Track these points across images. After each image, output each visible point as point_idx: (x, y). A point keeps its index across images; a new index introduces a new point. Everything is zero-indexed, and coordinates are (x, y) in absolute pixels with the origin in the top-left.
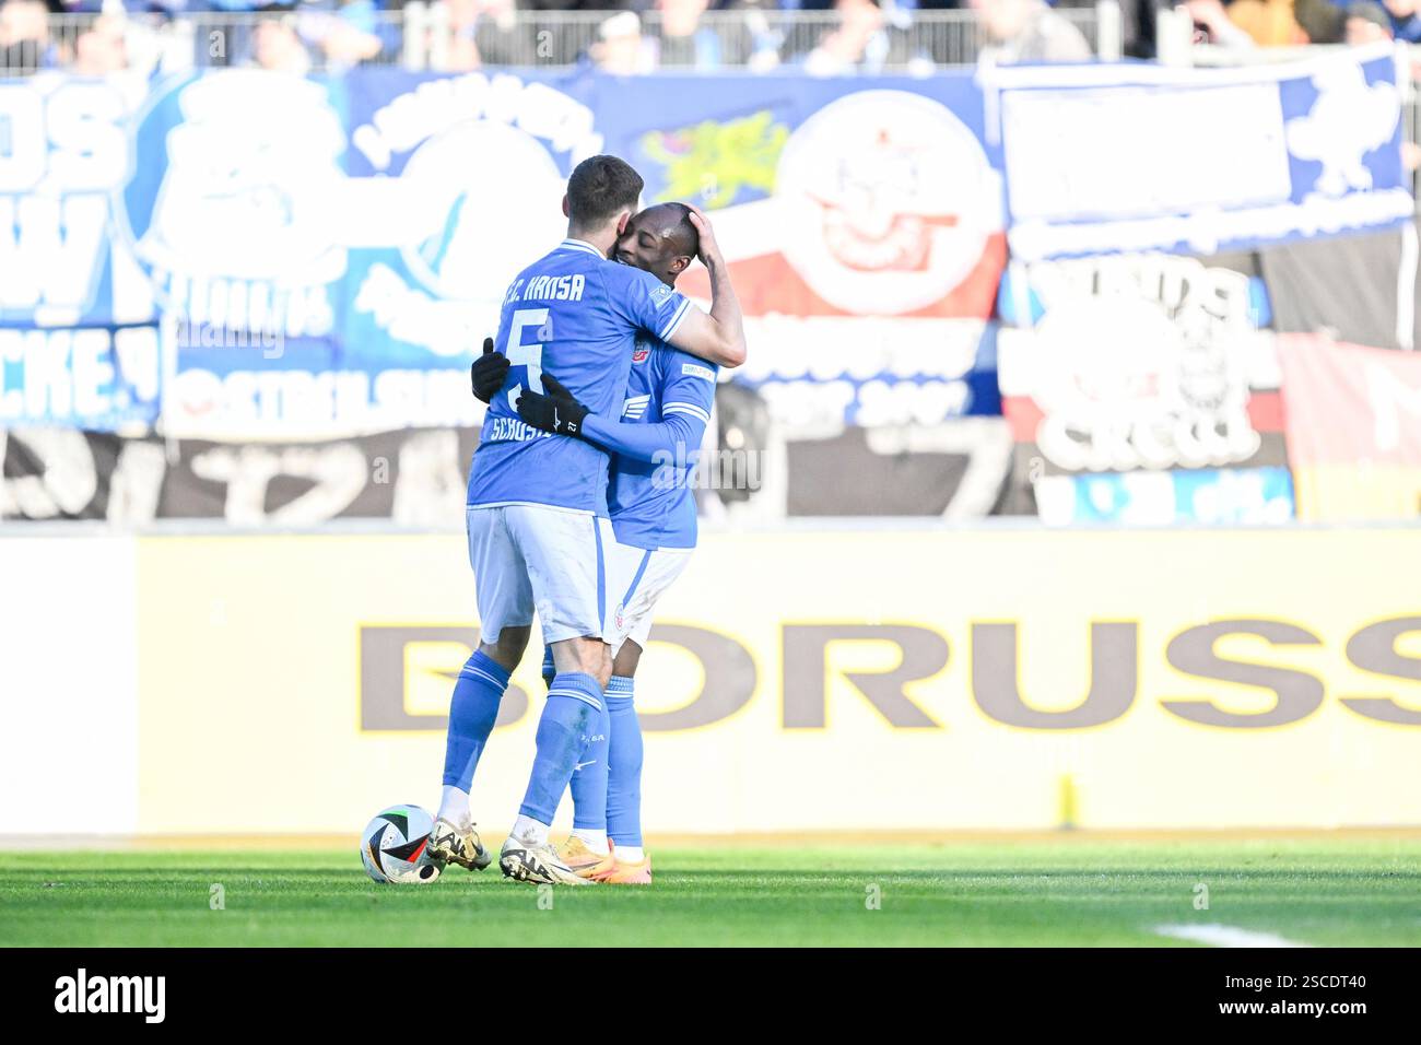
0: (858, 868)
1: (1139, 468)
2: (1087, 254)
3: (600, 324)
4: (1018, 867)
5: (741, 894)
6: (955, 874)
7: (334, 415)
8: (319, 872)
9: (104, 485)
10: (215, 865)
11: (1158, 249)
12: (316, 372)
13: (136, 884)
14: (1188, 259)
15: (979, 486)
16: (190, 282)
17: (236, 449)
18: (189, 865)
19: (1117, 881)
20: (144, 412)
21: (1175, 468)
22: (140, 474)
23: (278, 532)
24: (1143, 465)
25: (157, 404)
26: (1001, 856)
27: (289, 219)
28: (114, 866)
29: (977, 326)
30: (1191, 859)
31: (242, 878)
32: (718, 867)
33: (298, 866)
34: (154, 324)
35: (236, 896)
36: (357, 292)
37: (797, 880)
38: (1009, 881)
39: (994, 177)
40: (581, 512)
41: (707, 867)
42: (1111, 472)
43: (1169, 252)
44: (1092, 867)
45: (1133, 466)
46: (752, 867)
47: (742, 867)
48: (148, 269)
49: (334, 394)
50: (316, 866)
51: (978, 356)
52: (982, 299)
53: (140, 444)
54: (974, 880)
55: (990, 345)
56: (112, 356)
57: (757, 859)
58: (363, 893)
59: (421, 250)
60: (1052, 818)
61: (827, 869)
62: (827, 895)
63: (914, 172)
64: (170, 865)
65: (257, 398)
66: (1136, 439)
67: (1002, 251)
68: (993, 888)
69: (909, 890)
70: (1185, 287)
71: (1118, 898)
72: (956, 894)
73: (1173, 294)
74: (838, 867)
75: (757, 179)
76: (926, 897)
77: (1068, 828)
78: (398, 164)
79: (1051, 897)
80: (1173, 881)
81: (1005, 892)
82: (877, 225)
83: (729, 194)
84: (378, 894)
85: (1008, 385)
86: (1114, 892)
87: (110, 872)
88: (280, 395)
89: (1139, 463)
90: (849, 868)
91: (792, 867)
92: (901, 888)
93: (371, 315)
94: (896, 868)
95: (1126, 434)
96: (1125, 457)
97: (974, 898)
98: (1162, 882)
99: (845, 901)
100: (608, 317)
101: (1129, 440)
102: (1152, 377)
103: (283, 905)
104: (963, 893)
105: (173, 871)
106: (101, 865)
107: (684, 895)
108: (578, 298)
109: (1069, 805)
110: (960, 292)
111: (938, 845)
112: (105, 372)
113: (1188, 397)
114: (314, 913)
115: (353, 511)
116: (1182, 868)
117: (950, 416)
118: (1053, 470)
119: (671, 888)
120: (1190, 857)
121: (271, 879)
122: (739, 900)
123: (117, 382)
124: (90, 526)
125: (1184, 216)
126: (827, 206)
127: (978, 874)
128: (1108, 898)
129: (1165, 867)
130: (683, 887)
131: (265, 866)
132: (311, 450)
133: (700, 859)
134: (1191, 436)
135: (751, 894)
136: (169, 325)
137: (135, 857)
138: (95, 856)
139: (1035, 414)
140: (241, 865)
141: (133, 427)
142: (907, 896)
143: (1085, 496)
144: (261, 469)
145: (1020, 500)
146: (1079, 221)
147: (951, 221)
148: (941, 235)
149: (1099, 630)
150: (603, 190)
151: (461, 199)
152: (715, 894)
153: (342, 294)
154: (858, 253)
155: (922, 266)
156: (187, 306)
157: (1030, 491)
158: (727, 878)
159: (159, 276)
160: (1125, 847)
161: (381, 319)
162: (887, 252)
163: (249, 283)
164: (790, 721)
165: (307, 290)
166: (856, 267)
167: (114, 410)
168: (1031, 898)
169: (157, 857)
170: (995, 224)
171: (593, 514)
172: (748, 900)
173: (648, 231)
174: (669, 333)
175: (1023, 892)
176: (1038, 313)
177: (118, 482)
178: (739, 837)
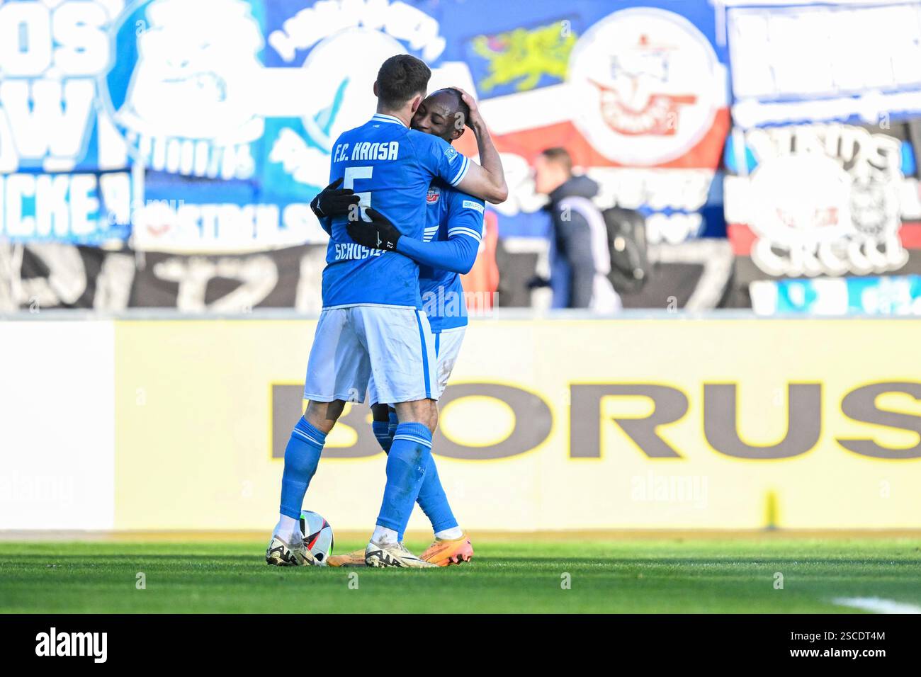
0: (622, 556)
1: (823, 275)
2: (787, 123)
3: (411, 175)
4: (737, 556)
5: (540, 575)
6: (692, 561)
7: (255, 236)
8: (242, 558)
9: (91, 284)
10: (168, 552)
11: (837, 120)
12: (242, 204)
13: (113, 566)
14: (859, 127)
15: (710, 288)
16: (153, 140)
17: (185, 259)
18: (150, 553)
19: (806, 566)
20: (120, 232)
21: (848, 276)
22: (117, 277)
23: (215, 318)
24: (827, 273)
25: (129, 227)
26: (725, 548)
27: (223, 97)
28: (97, 553)
29: (708, 175)
30: (858, 551)
31: (186, 562)
32: (524, 555)
33: (227, 553)
34: (128, 170)
35: (184, 575)
36: (271, 148)
37: (580, 564)
38: (729, 566)
39: (720, 70)
40: (407, 307)
41: (517, 555)
42: (803, 278)
43: (845, 123)
44: (788, 556)
45: (819, 273)
46: (548, 555)
47: (542, 555)
48: (123, 132)
49: (254, 220)
50: (240, 554)
51: (709, 195)
52: (712, 155)
53: (117, 255)
54: (705, 565)
55: (718, 188)
56: (97, 193)
57: (552, 550)
58: (274, 573)
59: (316, 118)
60: (759, 522)
61: (601, 557)
62: (601, 575)
63: (665, 66)
64: (137, 553)
65: (200, 223)
66: (821, 254)
67: (727, 120)
68: (718, 571)
69: (659, 572)
70: (856, 147)
71: (807, 579)
72: (692, 575)
73: (847, 153)
74: (608, 556)
75: (555, 69)
76: (672, 577)
77: (772, 529)
78: (301, 58)
79: (760, 578)
80: (846, 567)
81: (726, 573)
82: (639, 102)
83: (533, 81)
84: (285, 573)
85: (731, 215)
86: (804, 574)
87: (95, 557)
88: (216, 221)
89: (823, 271)
90: (616, 556)
91: (576, 556)
92: (653, 571)
93: (281, 164)
94: (650, 556)
95: (813, 249)
96: (813, 267)
97: (705, 578)
98: (838, 568)
99: (612, 580)
100: (416, 170)
101: (816, 255)
102: (833, 211)
103: (216, 581)
104: (697, 575)
105: (139, 557)
106: (88, 553)
107: (500, 575)
108: (395, 158)
109: (772, 511)
110: (697, 150)
111: (680, 540)
112: (93, 205)
113: (857, 224)
114: (238, 587)
115: (267, 303)
116: (852, 557)
117: (689, 238)
118: (762, 276)
119: (491, 570)
120: (858, 550)
121: (208, 563)
122: (539, 579)
123: (101, 212)
124: (81, 312)
125: (856, 97)
126: (603, 89)
127: (708, 561)
128: (800, 579)
129: (840, 557)
130: (499, 569)
131: (204, 553)
132: (238, 260)
133: (510, 550)
134: (859, 253)
135: (547, 575)
136: (138, 172)
137: (113, 546)
138: (84, 546)
139: (750, 236)
140: (187, 553)
141: (113, 243)
142: (658, 576)
143: (784, 293)
144: (203, 273)
145: (740, 297)
146: (783, 100)
147: (691, 100)
148: (685, 110)
149: (794, 389)
150: (401, 81)
151: (345, 83)
152: (522, 574)
153: (261, 149)
154: (625, 122)
155: (671, 132)
156: (151, 157)
157: (746, 291)
158: (530, 563)
159: (131, 136)
160: (812, 542)
161: (288, 167)
162: (646, 122)
163: (195, 141)
164: (575, 453)
165: (237, 147)
166: (624, 132)
167: (99, 231)
168: (745, 579)
169: (127, 547)
170: (721, 101)
171: (415, 308)
172: (544, 579)
173: (438, 113)
174: (457, 181)
175: (740, 574)
176: (753, 165)
177: (101, 282)
178: (539, 534)
